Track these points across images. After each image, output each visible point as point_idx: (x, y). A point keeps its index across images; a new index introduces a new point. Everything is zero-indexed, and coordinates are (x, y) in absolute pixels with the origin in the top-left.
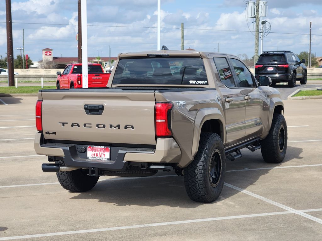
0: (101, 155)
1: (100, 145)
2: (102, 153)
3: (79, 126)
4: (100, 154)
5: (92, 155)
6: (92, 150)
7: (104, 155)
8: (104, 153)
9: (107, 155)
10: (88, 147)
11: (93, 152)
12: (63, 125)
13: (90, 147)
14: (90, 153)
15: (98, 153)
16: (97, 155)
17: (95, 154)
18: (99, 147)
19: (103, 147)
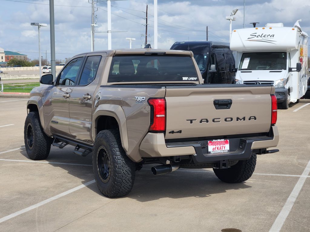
0: (222, 148)
1: (220, 139)
2: (223, 146)
3: (207, 121)
4: (220, 147)
5: (214, 149)
6: (212, 144)
7: (224, 148)
8: (224, 146)
9: (227, 147)
10: (209, 142)
11: (214, 146)
12: (191, 122)
13: (211, 142)
14: (211, 148)
15: (219, 146)
16: (218, 148)
17: (216, 148)
18: (219, 140)
19: (223, 140)
